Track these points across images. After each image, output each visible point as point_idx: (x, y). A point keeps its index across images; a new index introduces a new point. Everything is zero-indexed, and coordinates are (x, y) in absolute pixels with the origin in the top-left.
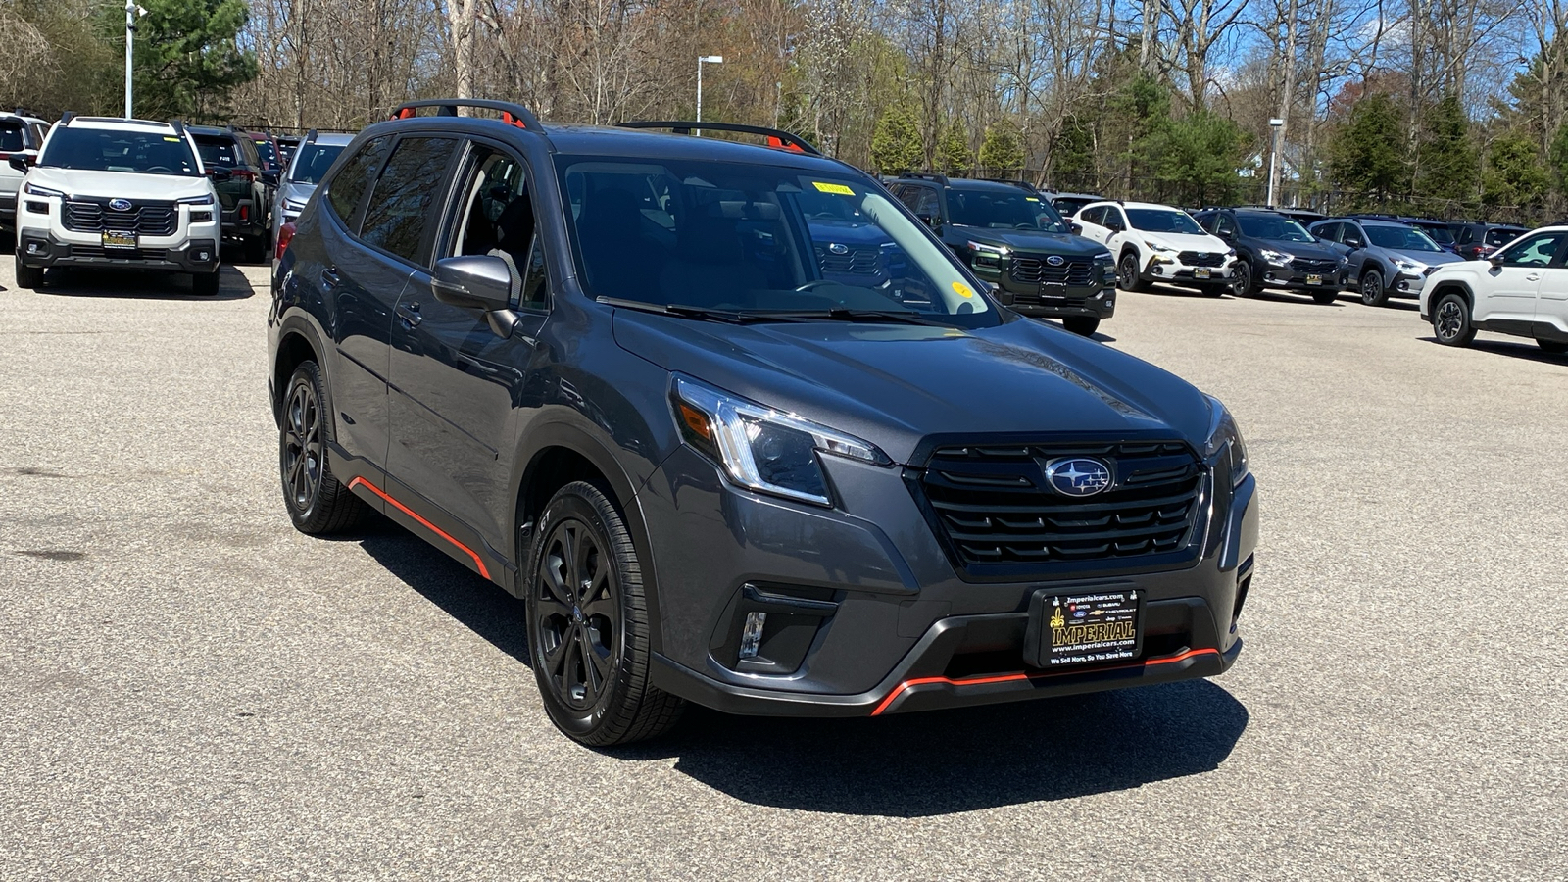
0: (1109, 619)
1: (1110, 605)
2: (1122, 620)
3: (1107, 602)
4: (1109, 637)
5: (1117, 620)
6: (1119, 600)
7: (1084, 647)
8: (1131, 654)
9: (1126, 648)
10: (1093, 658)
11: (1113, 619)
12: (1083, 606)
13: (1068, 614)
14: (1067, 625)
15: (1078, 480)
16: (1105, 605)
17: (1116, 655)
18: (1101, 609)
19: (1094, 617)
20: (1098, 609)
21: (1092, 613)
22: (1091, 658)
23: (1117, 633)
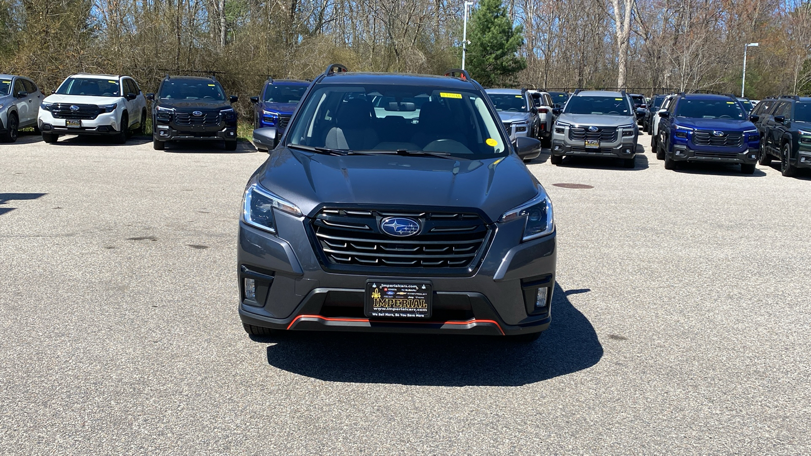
0: (410, 297)
1: (410, 290)
2: (418, 299)
3: (408, 288)
4: (410, 306)
5: (415, 298)
6: (415, 288)
7: (394, 310)
8: (423, 316)
9: (421, 313)
10: (398, 315)
11: (413, 298)
12: (393, 290)
13: (383, 292)
14: (382, 297)
15: (399, 229)
16: (406, 290)
17: (414, 316)
18: (405, 292)
19: (399, 295)
20: (402, 291)
21: (398, 293)
22: (397, 315)
23: (415, 305)
